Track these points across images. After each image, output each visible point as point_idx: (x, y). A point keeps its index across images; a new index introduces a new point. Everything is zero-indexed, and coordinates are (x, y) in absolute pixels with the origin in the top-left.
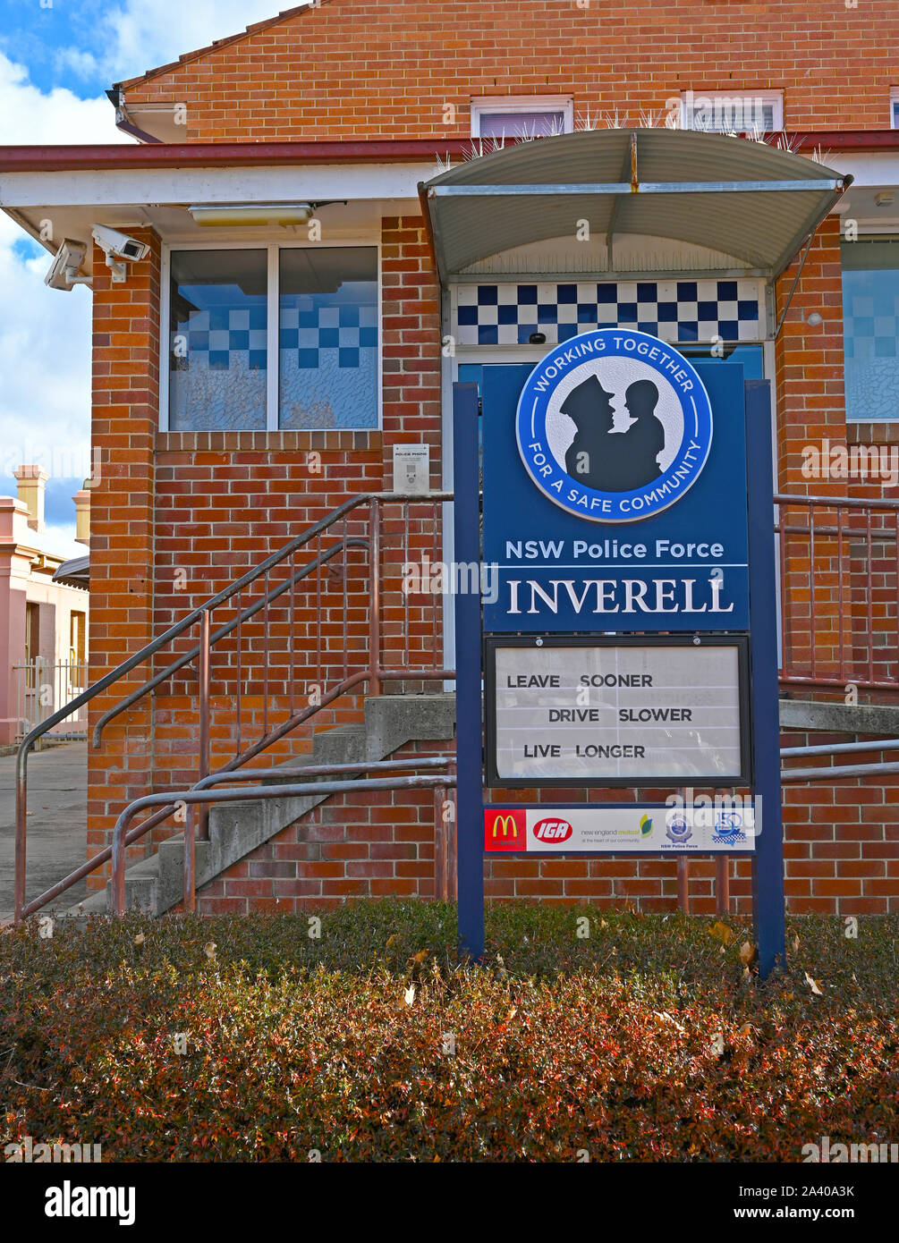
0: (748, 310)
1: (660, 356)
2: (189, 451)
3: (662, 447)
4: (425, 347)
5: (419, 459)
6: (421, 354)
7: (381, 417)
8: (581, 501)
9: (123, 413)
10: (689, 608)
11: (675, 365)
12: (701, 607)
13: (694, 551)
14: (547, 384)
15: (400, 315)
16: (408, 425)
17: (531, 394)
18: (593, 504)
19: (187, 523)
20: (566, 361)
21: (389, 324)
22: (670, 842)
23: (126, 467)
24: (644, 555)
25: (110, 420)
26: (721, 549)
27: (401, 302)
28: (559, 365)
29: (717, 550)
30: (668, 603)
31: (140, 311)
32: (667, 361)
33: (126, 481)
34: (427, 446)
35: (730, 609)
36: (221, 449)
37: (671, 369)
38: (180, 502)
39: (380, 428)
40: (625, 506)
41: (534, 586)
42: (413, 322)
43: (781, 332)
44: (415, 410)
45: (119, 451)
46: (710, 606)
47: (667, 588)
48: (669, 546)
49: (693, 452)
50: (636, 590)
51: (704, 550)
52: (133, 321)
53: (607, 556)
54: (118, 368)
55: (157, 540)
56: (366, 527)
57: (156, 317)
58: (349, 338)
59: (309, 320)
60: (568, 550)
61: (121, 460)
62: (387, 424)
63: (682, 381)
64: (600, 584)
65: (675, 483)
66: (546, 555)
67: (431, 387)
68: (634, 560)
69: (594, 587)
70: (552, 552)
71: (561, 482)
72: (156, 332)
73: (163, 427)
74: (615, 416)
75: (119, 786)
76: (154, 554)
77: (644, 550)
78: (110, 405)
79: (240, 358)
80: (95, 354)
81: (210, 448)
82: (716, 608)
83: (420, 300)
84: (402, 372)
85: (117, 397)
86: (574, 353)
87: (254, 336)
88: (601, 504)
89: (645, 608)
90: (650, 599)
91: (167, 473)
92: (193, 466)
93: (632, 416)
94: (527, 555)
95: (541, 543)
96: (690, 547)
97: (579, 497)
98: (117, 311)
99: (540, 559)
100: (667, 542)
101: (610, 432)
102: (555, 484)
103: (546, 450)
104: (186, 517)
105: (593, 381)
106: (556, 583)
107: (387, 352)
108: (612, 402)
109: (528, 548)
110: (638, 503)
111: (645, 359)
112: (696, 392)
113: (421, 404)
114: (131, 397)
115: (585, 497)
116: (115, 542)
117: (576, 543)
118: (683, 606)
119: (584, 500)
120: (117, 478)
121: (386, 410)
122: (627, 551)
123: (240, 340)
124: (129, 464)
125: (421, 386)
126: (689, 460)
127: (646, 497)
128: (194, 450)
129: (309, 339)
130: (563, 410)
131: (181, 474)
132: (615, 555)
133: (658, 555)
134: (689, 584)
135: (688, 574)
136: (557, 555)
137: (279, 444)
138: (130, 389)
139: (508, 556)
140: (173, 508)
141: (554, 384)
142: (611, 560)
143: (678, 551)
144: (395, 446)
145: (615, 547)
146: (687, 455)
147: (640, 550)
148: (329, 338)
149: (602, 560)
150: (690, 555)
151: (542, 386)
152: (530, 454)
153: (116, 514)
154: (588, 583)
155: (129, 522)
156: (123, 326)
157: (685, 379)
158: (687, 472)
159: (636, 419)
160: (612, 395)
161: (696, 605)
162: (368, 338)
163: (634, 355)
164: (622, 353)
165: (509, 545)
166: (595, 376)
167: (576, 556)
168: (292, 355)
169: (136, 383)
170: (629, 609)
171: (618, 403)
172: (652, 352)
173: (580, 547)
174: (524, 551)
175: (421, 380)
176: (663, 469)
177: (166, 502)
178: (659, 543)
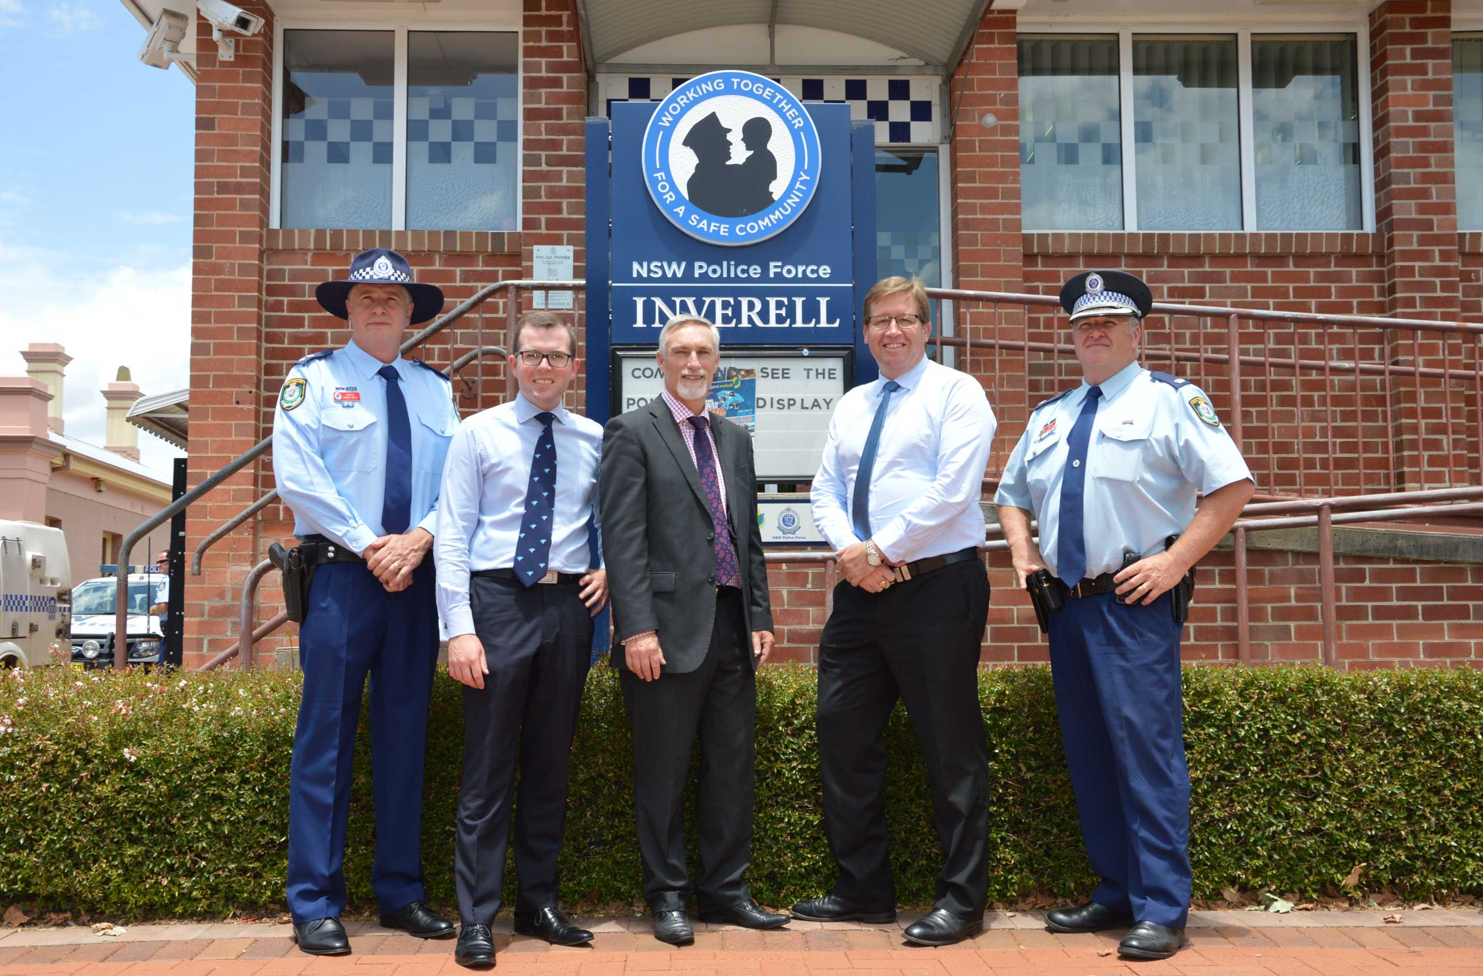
0: (921, 111)
1: (773, 97)
2: (304, 250)
3: (774, 177)
4: (569, 141)
5: (561, 263)
6: (565, 148)
7: (520, 216)
8: (701, 225)
9: (230, 205)
10: (799, 323)
11: (787, 104)
12: (810, 322)
13: (804, 272)
14: (671, 119)
15: (543, 106)
16: (550, 224)
17: (656, 128)
18: (712, 228)
19: (301, 330)
20: (688, 99)
21: (530, 115)
22: (780, 534)
23: (233, 265)
24: (758, 276)
25: (215, 213)
26: (829, 271)
27: (543, 91)
28: (682, 103)
29: (825, 271)
30: (780, 319)
31: (251, 93)
32: (780, 101)
33: (234, 281)
34: (571, 248)
35: (836, 325)
36: (341, 249)
37: (783, 108)
38: (293, 307)
39: (519, 228)
40: (741, 230)
41: (659, 303)
42: (557, 114)
43: (954, 134)
44: (558, 209)
45: (225, 248)
46: (818, 322)
47: (779, 305)
48: (782, 267)
49: (802, 183)
50: (751, 306)
51: (813, 271)
52: (243, 104)
53: (725, 275)
54: (225, 155)
55: (267, 349)
56: (502, 337)
57: (268, 101)
58: (485, 131)
59: (441, 113)
60: (689, 270)
61: (227, 257)
62: (527, 224)
63: (794, 119)
64: (719, 302)
65: (786, 210)
66: (669, 275)
67: (576, 185)
68: (749, 279)
69: (712, 304)
70: (674, 272)
71: (683, 208)
72: (267, 117)
73: (275, 223)
74: (733, 149)
75: (220, 620)
76: (263, 364)
77: (759, 270)
78: (216, 196)
79: (361, 152)
80: (199, 139)
81: (328, 247)
82: (823, 323)
83: (565, 89)
84: (544, 167)
85: (223, 188)
86: (696, 92)
87: (378, 127)
88: (719, 228)
89: (759, 323)
90: (764, 315)
91: (280, 274)
92: (308, 267)
93: (748, 149)
94: (652, 275)
95: (665, 264)
96: (801, 268)
97: (699, 222)
98: (223, 92)
99: (664, 278)
100: (780, 264)
101: (728, 163)
102: (678, 210)
103: (669, 179)
104: (299, 323)
105: (713, 118)
106: (678, 300)
107: (528, 145)
108: (729, 137)
109: (652, 268)
110: (752, 228)
111: (760, 98)
112: (806, 128)
113: (565, 203)
114: (239, 188)
115: (705, 222)
116: (219, 349)
117: (697, 264)
118: (793, 321)
119: (704, 224)
120: (222, 277)
121: (527, 208)
122: (743, 271)
123: (362, 131)
124: (237, 262)
125: (564, 183)
126: (799, 190)
127: (760, 222)
128: (309, 250)
129: (440, 131)
130: (686, 143)
131: (294, 275)
132: (732, 275)
133: (772, 275)
134: (799, 302)
135: (799, 292)
136: (679, 275)
137: (406, 244)
138: (239, 180)
139: (635, 275)
140: (285, 314)
141: (677, 119)
142: (729, 280)
143: (789, 271)
144: (535, 247)
145: (732, 268)
146: (798, 185)
147: (755, 271)
148: (462, 132)
149: (721, 279)
150: (800, 275)
151: (666, 121)
152: (655, 181)
153: (220, 317)
154: (708, 300)
155: (235, 326)
156: (231, 109)
157: (796, 117)
158: (797, 200)
159: (751, 152)
160: (729, 130)
161: (806, 320)
162: (507, 131)
163: (750, 94)
164: (739, 92)
165: (636, 266)
166: (713, 115)
167: (697, 275)
168: (422, 148)
169: (245, 172)
170: (745, 324)
171: (736, 138)
172: (766, 92)
173: (701, 267)
174: (649, 271)
175: (565, 176)
176: (776, 197)
177: (278, 306)
178: (772, 264)
